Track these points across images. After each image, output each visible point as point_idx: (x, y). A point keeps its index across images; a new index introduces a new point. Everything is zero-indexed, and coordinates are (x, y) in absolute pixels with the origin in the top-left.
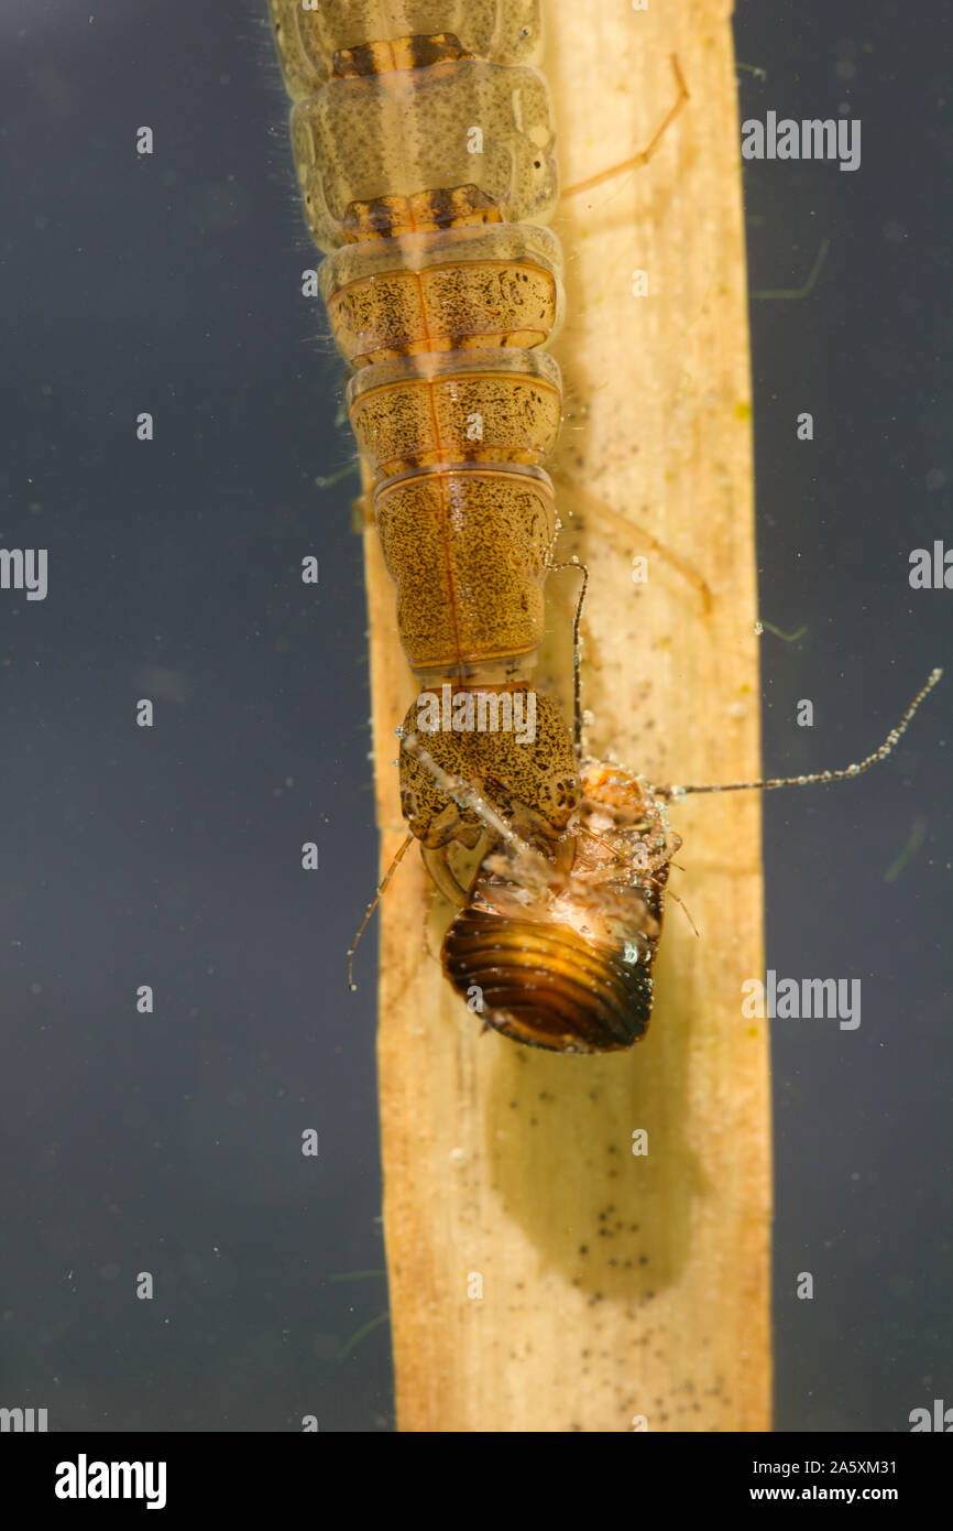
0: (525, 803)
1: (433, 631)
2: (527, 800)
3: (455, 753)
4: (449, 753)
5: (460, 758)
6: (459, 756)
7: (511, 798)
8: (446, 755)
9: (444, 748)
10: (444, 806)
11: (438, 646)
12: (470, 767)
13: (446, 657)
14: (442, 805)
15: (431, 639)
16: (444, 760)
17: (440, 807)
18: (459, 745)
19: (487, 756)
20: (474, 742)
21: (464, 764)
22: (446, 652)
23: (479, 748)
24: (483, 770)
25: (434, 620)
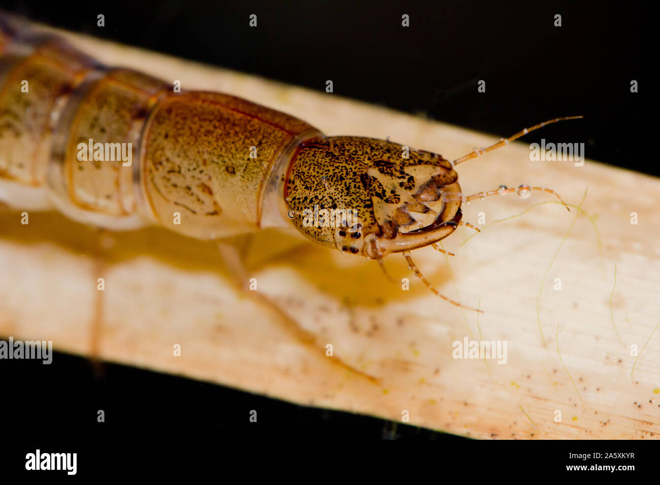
0: (412, 165)
1: (260, 137)
2: (412, 162)
3: (341, 165)
4: (337, 168)
5: (347, 165)
6: (344, 164)
7: (402, 168)
8: (337, 171)
9: (331, 168)
10: (370, 200)
11: (272, 139)
12: (358, 165)
13: (284, 140)
14: (368, 200)
15: (264, 141)
16: (339, 175)
17: (369, 203)
18: (338, 159)
19: (360, 153)
20: (344, 151)
21: (353, 167)
22: (281, 137)
23: (351, 152)
24: (367, 161)
25: (254, 132)
